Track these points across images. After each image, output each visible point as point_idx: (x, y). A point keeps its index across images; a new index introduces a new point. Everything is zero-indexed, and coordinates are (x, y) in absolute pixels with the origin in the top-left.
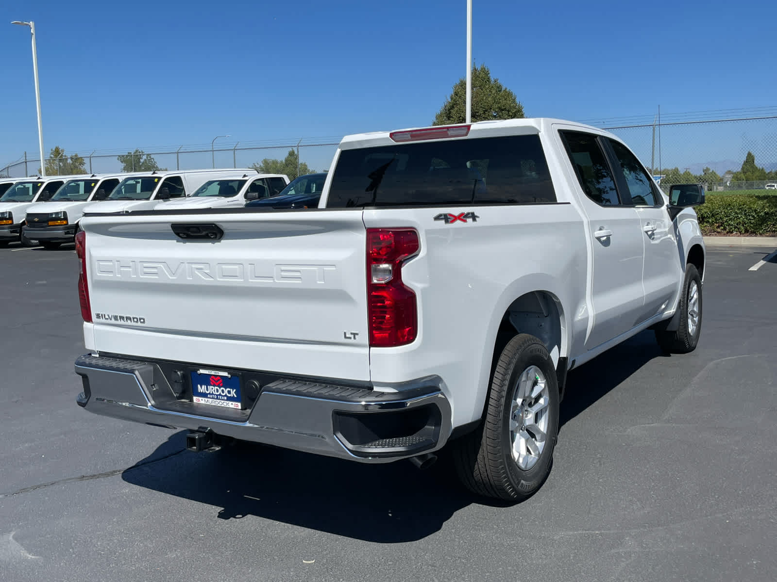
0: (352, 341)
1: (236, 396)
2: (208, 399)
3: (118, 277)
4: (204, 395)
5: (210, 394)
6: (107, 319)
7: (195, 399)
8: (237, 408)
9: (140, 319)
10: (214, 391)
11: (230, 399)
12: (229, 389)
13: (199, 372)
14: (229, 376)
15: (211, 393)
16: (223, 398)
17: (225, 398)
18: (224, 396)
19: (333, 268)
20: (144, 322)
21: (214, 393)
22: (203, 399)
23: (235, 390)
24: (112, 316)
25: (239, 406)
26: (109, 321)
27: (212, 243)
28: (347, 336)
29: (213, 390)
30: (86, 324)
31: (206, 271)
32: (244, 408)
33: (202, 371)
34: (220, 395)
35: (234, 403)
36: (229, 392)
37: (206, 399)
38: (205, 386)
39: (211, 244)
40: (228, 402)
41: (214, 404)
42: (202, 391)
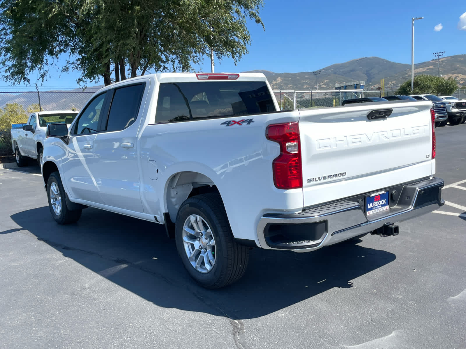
0: (428, 159)
1: (385, 203)
3: (335, 148)
4: (371, 209)
5: (373, 207)
6: (317, 180)
7: (367, 213)
8: (387, 209)
9: (343, 174)
10: (376, 204)
11: (383, 206)
13: (371, 196)
14: (385, 192)
17: (381, 206)
23: (385, 200)
24: (322, 177)
25: (388, 207)
26: (319, 182)
28: (427, 157)
31: (385, 136)
33: (373, 195)
35: (385, 207)
36: (383, 202)
37: (373, 211)
38: (372, 204)
41: (377, 212)
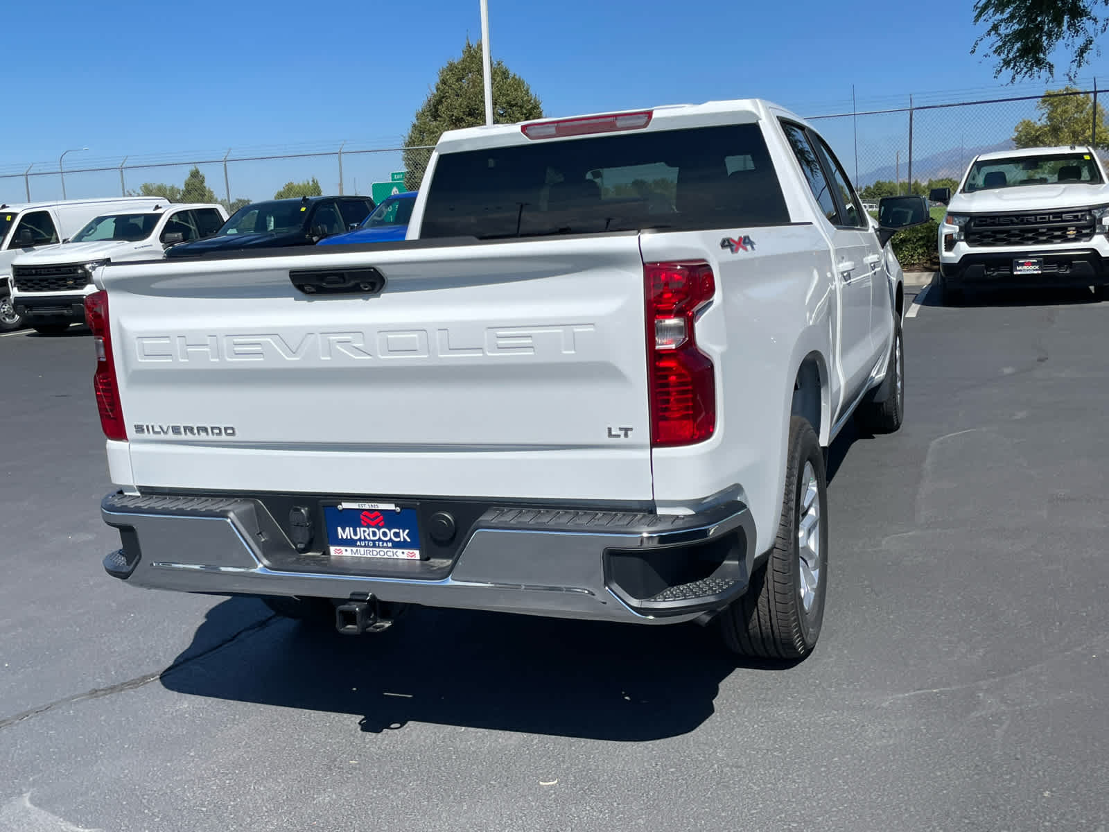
0: (622, 440)
1: (409, 540)
2: (358, 549)
3: (183, 363)
4: (350, 543)
5: (360, 540)
6: (159, 433)
7: (333, 550)
8: (413, 558)
9: (226, 429)
10: (369, 535)
11: (397, 545)
12: (397, 530)
13: (340, 507)
14: (398, 509)
15: (363, 538)
16: (385, 544)
17: (390, 545)
18: (387, 542)
19: (591, 329)
20: (233, 434)
21: (368, 538)
22: (349, 549)
23: (407, 531)
24: (168, 427)
25: (417, 554)
26: (162, 436)
27: (364, 299)
28: (613, 433)
29: (366, 534)
30: (112, 444)
31: (355, 345)
32: (425, 558)
33: (346, 505)
34: (380, 540)
35: (406, 551)
36: (397, 535)
37: (355, 549)
38: (351, 529)
39: (361, 300)
40: (395, 550)
41: (369, 556)
42: (345, 537)
